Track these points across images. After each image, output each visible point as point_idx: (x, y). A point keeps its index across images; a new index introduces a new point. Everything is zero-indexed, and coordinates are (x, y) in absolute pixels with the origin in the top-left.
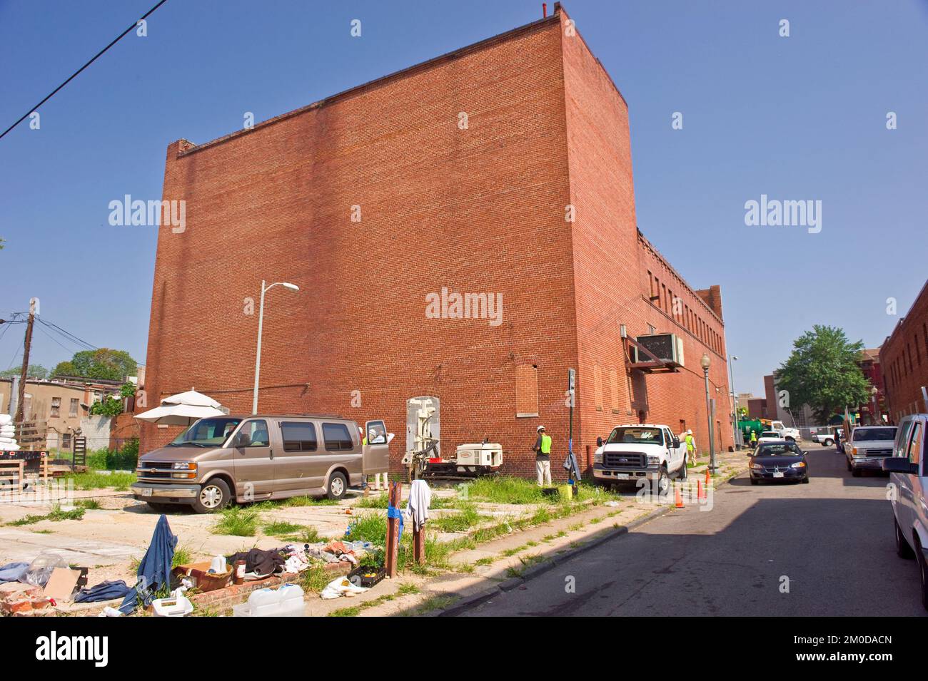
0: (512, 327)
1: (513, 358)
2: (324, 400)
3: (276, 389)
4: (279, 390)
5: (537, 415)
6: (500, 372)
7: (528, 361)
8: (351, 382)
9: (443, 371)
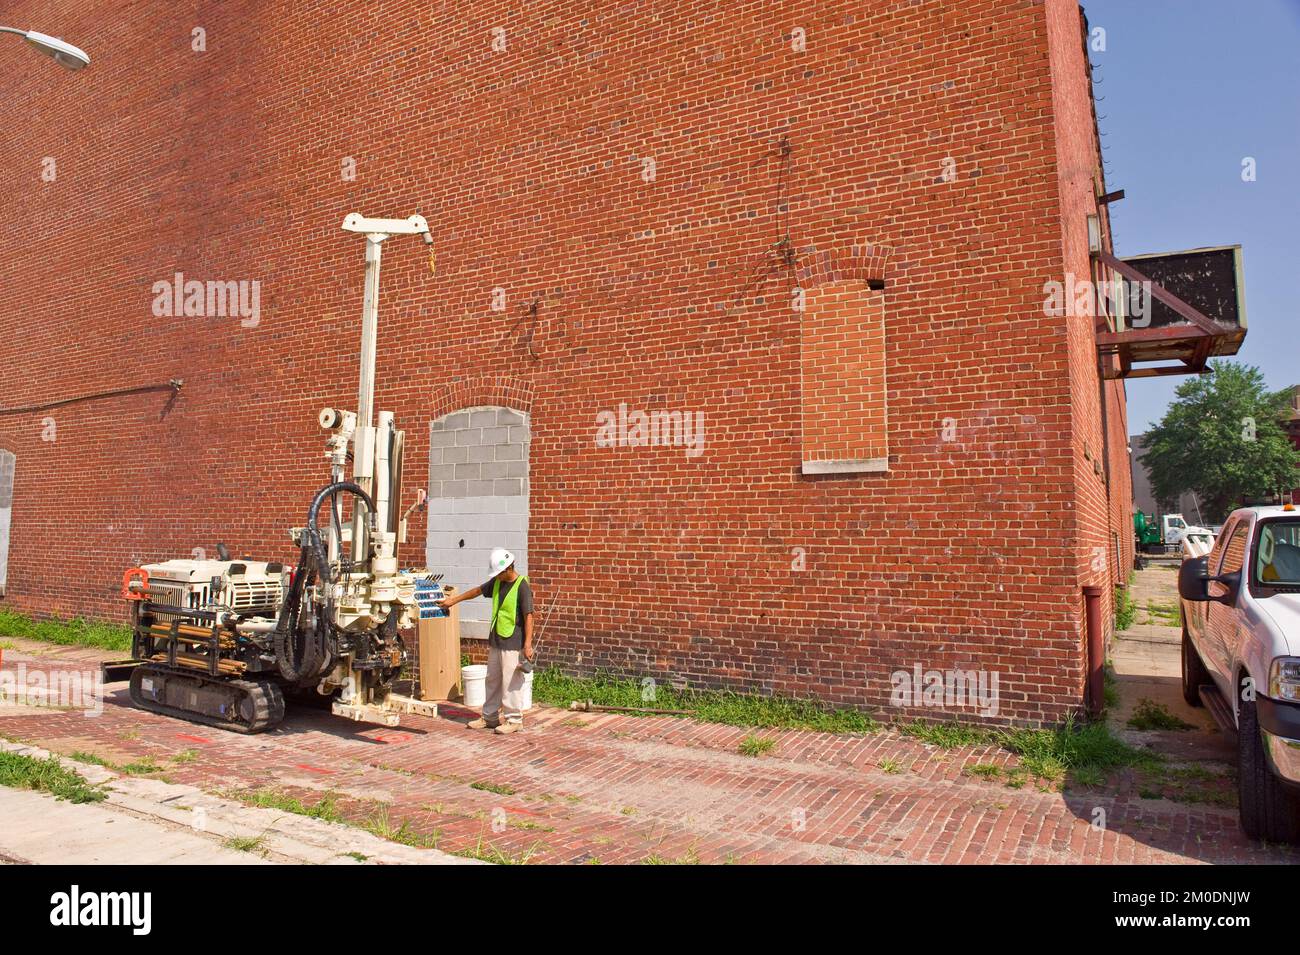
0: (788, 151)
1: (789, 261)
2: (213, 427)
3: (108, 401)
4: (116, 402)
5: (881, 465)
6: (740, 311)
7: (848, 268)
8: (280, 371)
9: (546, 321)
